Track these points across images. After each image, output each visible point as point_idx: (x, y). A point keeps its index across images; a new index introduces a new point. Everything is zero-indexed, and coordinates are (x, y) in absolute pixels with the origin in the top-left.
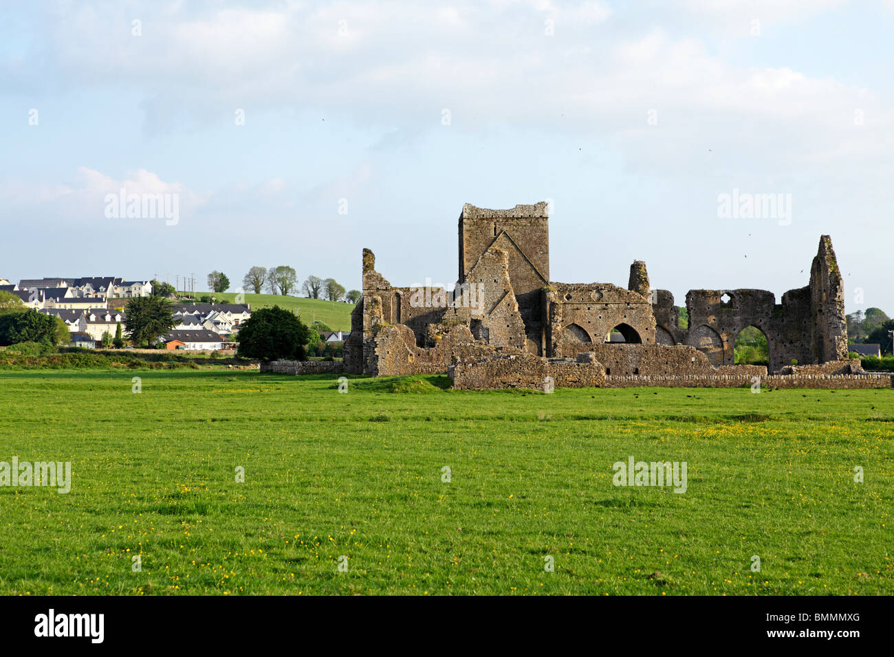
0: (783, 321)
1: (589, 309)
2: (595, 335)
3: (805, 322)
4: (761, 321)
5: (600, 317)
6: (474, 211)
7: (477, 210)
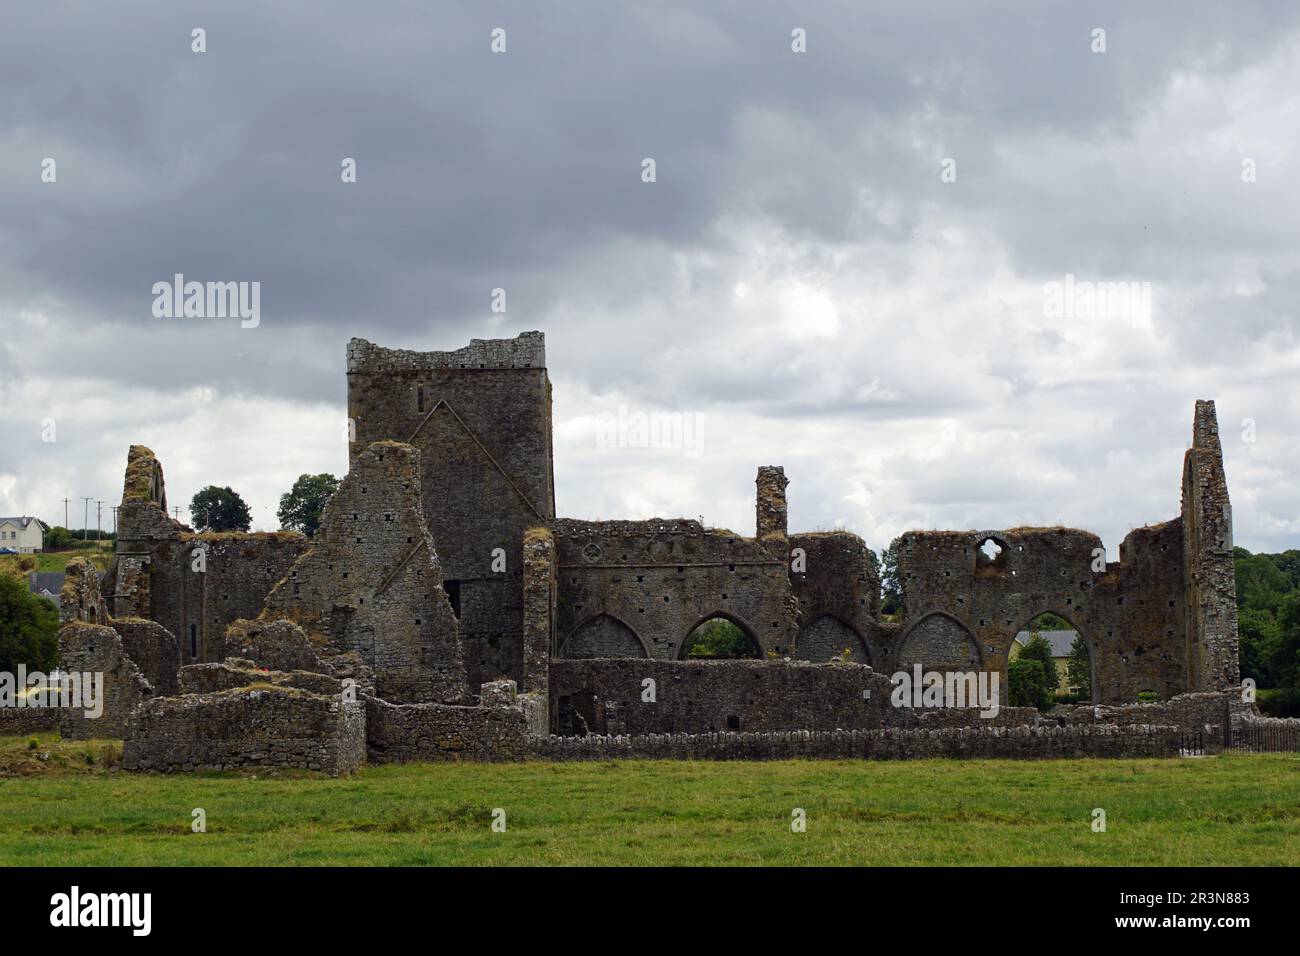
0: (1120, 601)
1: (640, 579)
2: (655, 640)
3: (1171, 604)
4: (1069, 602)
5: (666, 599)
6: (373, 356)
7: (379, 352)
